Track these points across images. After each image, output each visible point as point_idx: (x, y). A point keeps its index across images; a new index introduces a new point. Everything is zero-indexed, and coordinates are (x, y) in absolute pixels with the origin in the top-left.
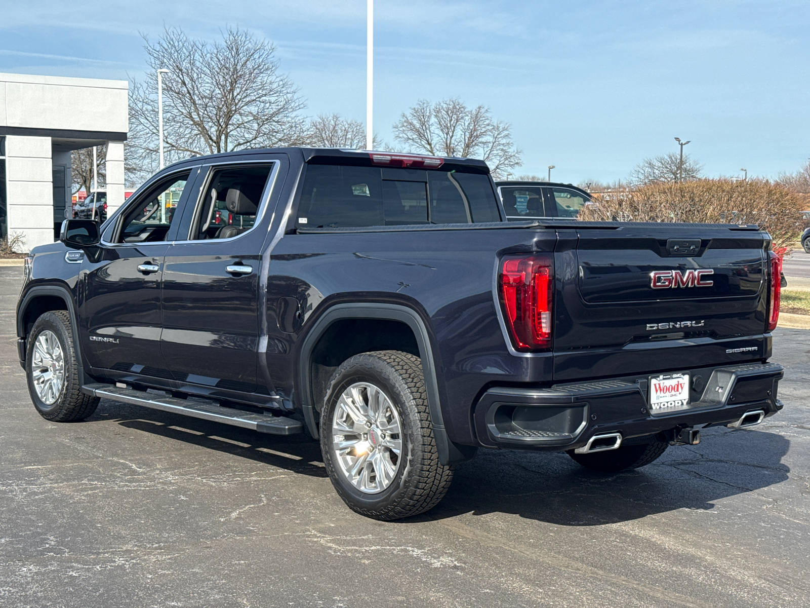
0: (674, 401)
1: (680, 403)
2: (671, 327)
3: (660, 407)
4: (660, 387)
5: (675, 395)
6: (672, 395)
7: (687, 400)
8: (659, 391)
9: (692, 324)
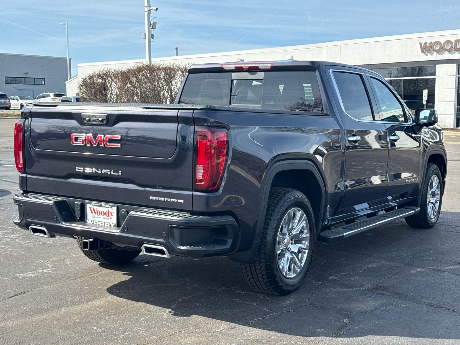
0: (104, 223)
1: (109, 225)
2: (94, 172)
3: (93, 223)
4: (94, 210)
5: (107, 218)
6: (105, 218)
7: (114, 224)
8: (94, 213)
9: (110, 172)
